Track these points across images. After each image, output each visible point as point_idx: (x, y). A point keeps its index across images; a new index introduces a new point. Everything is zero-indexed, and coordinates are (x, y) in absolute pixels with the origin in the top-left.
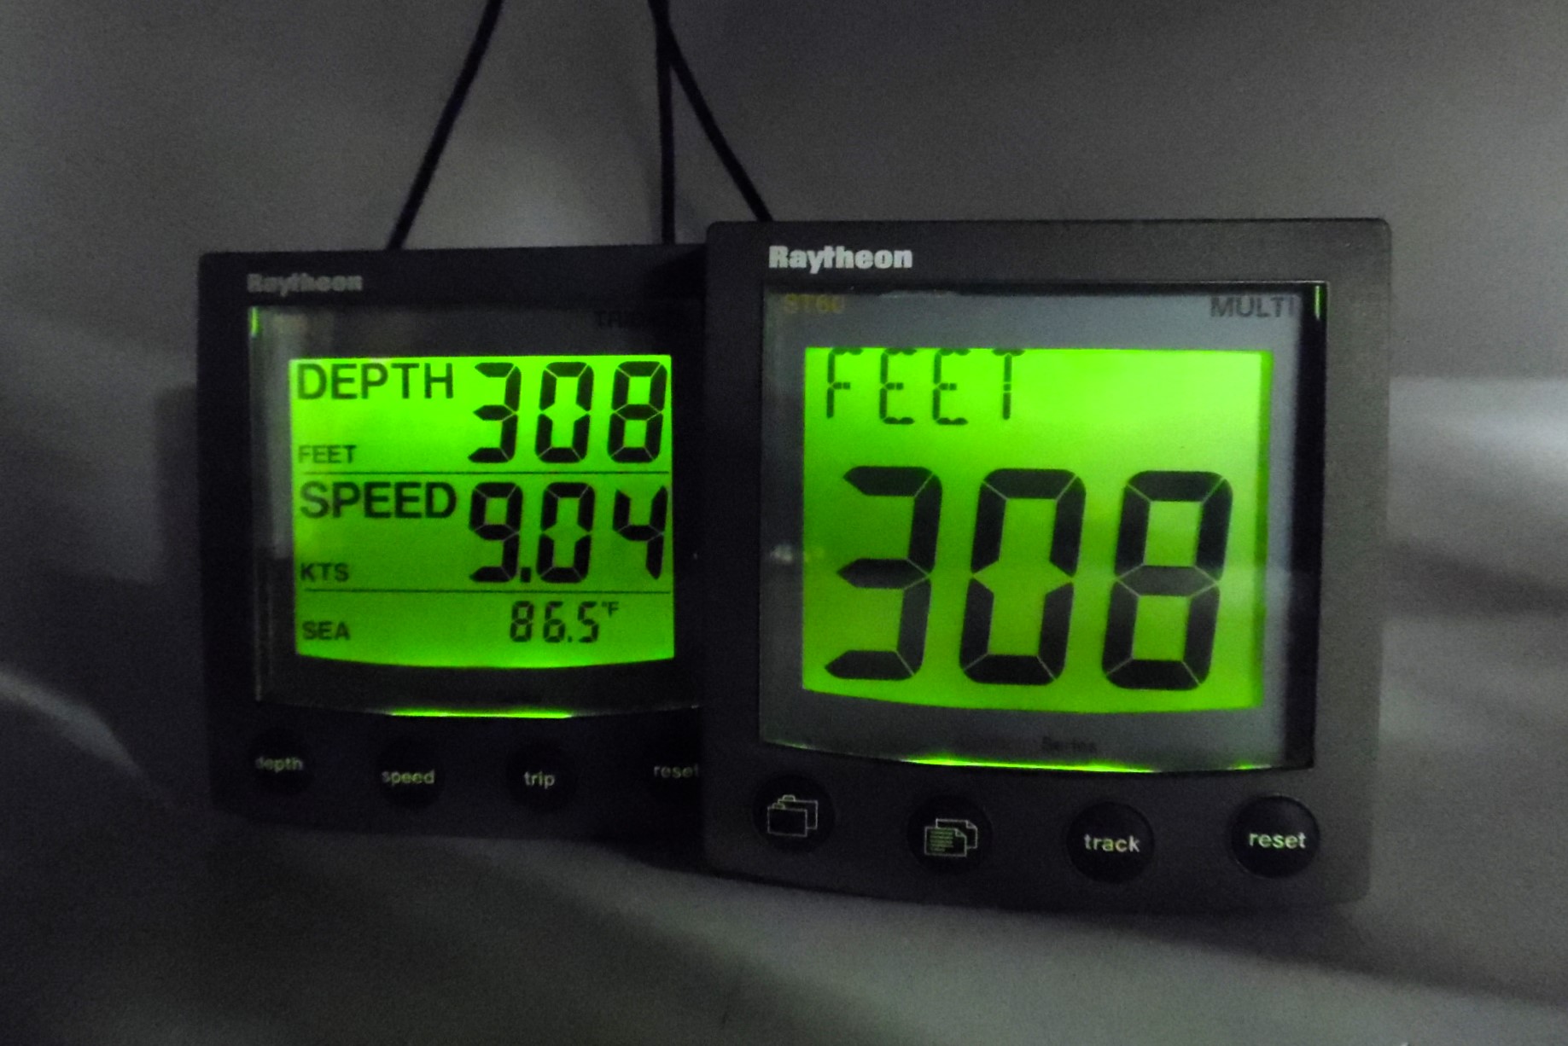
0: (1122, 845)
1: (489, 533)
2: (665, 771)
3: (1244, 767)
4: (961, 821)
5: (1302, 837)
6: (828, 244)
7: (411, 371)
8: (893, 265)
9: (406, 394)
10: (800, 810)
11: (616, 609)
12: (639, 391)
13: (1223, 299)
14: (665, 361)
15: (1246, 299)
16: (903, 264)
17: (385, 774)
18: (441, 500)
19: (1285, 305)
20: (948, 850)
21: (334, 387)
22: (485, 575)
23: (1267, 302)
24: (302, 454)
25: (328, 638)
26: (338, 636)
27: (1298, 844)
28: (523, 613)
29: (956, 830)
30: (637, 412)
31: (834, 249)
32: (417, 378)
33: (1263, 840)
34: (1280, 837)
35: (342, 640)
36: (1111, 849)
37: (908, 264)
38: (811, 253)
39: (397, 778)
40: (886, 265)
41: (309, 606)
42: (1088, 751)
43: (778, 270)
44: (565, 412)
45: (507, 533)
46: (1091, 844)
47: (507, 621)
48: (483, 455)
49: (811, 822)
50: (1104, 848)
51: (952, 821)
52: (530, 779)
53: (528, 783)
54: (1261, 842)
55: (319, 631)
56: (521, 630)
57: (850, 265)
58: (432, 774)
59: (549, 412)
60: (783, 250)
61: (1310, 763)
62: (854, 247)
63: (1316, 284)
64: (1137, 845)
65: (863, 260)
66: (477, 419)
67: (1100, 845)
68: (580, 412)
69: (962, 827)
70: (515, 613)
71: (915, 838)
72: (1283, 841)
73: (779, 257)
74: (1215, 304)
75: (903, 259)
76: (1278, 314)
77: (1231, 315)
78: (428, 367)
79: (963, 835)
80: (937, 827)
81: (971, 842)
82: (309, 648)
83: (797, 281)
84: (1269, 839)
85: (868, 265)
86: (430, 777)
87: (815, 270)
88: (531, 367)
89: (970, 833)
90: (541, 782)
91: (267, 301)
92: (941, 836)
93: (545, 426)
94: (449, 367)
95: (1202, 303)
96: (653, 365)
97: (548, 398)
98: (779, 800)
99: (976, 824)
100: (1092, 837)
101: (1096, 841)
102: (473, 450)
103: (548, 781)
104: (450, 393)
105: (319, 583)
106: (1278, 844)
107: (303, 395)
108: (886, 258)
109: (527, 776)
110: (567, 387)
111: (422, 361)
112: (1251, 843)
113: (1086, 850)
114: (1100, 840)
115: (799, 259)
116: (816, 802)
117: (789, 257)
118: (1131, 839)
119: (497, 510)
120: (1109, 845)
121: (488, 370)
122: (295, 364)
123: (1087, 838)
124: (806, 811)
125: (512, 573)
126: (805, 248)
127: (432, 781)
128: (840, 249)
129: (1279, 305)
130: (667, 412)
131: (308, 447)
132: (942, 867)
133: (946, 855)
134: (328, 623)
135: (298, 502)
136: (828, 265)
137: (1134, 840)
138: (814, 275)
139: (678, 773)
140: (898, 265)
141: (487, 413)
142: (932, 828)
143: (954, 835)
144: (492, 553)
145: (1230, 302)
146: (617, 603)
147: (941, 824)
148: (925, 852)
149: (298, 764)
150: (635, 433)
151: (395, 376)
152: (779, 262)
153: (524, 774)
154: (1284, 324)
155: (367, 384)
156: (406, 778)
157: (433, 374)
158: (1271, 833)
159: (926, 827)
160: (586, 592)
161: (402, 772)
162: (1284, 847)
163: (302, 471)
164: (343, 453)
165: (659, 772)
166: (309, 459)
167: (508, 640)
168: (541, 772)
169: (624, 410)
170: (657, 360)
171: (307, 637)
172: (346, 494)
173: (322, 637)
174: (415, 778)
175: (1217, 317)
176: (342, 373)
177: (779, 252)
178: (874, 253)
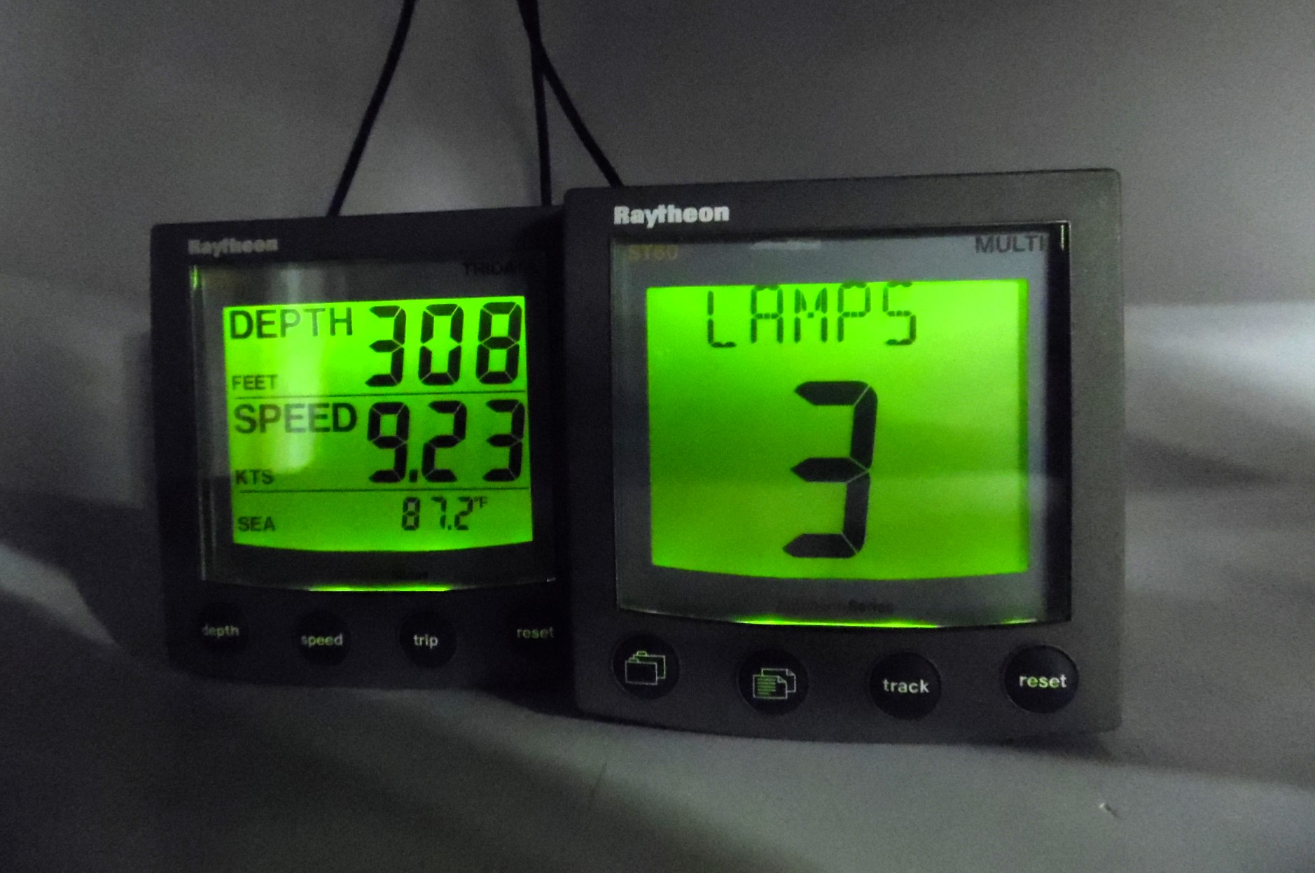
0: (914, 688)
1: (384, 443)
2: (525, 633)
3: (1013, 622)
4: (782, 670)
5: (1063, 678)
6: (661, 204)
7: (318, 314)
8: (714, 218)
9: (315, 333)
10: (650, 663)
11: (486, 503)
12: (500, 326)
13: (985, 239)
14: (520, 301)
15: (1004, 238)
16: (721, 217)
17: (304, 638)
18: (345, 417)
19: (1036, 241)
20: (772, 694)
21: (258, 327)
22: (381, 477)
23: (1022, 239)
24: (235, 383)
25: (259, 530)
26: (266, 527)
27: (1060, 684)
28: (412, 507)
29: (778, 677)
30: (499, 343)
31: (666, 207)
32: (324, 320)
33: (1031, 682)
34: (1045, 678)
35: (269, 532)
36: (906, 691)
37: (726, 217)
38: (648, 212)
39: (312, 641)
40: (709, 219)
41: (243, 506)
42: (886, 611)
43: (622, 226)
44: (441, 345)
45: (397, 443)
46: (889, 687)
47: (400, 513)
48: (378, 381)
49: (660, 674)
50: (900, 690)
51: (776, 669)
52: (418, 640)
53: (416, 643)
54: (1029, 682)
55: (251, 524)
56: (411, 521)
57: (679, 220)
58: (341, 637)
59: (429, 345)
60: (626, 209)
61: (1068, 618)
62: (682, 206)
63: (1061, 224)
64: (927, 687)
65: (690, 215)
66: (372, 351)
67: (896, 688)
68: (453, 344)
69: (783, 675)
70: (405, 507)
71: (745, 686)
72: (1048, 682)
73: (621, 215)
74: (978, 241)
75: (722, 213)
76: (1031, 249)
77: (991, 251)
78: (332, 312)
79: (785, 682)
80: (762, 675)
81: (791, 687)
82: (243, 538)
83: (637, 234)
84: (1036, 681)
85: (693, 220)
86: (339, 640)
87: (651, 225)
88: (414, 309)
89: (790, 680)
90: (427, 643)
91: (205, 262)
92: (766, 683)
93: (426, 356)
94: (349, 311)
95: (971, 240)
96: (511, 304)
97: (427, 333)
98: (634, 656)
99: (796, 674)
100: (890, 681)
101: (893, 685)
102: (369, 376)
103: (433, 642)
104: (350, 332)
105: (250, 486)
106: (1043, 684)
107: (235, 335)
109: (416, 638)
110: (443, 324)
111: (328, 306)
112: (1021, 684)
113: (885, 691)
114: (896, 684)
115: (638, 217)
116: (664, 657)
117: (630, 215)
118: (922, 682)
119: (389, 424)
120: (904, 688)
121: (380, 312)
122: (227, 311)
123: (886, 682)
124: (656, 664)
125: (402, 475)
126: (643, 207)
127: (341, 643)
128: (671, 207)
129: (1031, 243)
130: (522, 343)
131: (240, 377)
132: (766, 707)
133: (770, 698)
134: (260, 518)
135: (233, 421)
136: (662, 220)
137: (924, 683)
138: (650, 229)
139: (536, 634)
140: (718, 218)
141: (380, 346)
142: (758, 676)
143: (776, 682)
144: (386, 459)
145: (990, 240)
146: (486, 498)
147: (765, 673)
148: (754, 696)
149: (235, 631)
150: (498, 360)
151: (306, 318)
152: (622, 220)
153: (413, 637)
154: (1035, 259)
155: (284, 326)
156: (319, 641)
157: (337, 317)
158: (1038, 676)
159: (754, 676)
160: (460, 489)
161: (316, 636)
162: (1049, 688)
163: (235, 396)
164: (267, 382)
165: (521, 633)
166: (240, 387)
167: (401, 529)
168: (427, 636)
169: (488, 342)
170: (513, 301)
171: (240, 529)
172: (270, 414)
173: (253, 529)
174: (327, 641)
175: (982, 254)
176: (265, 317)
177: (622, 212)
178: (698, 210)
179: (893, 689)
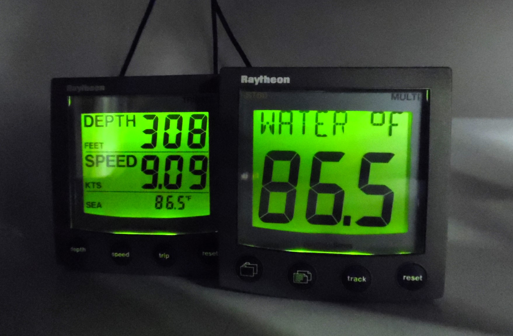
0: (360, 280)
1: (148, 172)
2: (206, 254)
3: (401, 253)
4: (305, 271)
5: (421, 277)
6: (261, 75)
7: (121, 117)
8: (283, 82)
9: (120, 125)
10: (252, 267)
11: (190, 198)
12: (198, 124)
13: (395, 95)
14: (207, 114)
15: (403, 95)
17: (113, 254)
18: (132, 161)
19: (416, 97)
20: (301, 281)
21: (95, 123)
22: (147, 186)
23: (410, 95)
24: (86, 146)
25: (95, 207)
26: (98, 207)
27: (420, 279)
28: (159, 199)
29: (304, 274)
30: (197, 131)
31: (263, 77)
32: (124, 120)
33: (408, 278)
34: (414, 277)
35: (99, 208)
36: (357, 281)
37: (288, 82)
38: (255, 78)
39: (116, 255)
40: (281, 82)
41: (89, 197)
42: (350, 248)
44: (173, 132)
45: (154, 172)
46: (350, 279)
47: (154, 202)
48: (146, 146)
49: (255, 272)
50: (354, 280)
51: (303, 271)
52: (161, 255)
53: (160, 257)
54: (407, 278)
55: (92, 205)
56: (159, 205)
57: (269, 82)
58: (128, 254)
59: (168, 131)
60: (246, 77)
61: (424, 252)
62: (270, 76)
63: (427, 89)
64: (365, 280)
65: (273, 80)
66: (144, 134)
67: (353, 280)
68: (178, 131)
69: (306, 273)
70: (157, 199)
71: (291, 277)
73: (244, 79)
74: (393, 97)
75: (287, 80)
76: (414, 99)
77: (398, 99)
78: (127, 116)
79: (307, 276)
80: (298, 273)
81: (309, 279)
82: (88, 211)
83: (250, 87)
84: (410, 278)
85: (275, 82)
86: (128, 255)
87: (257, 84)
88: (162, 116)
89: (309, 276)
90: (165, 257)
91: (73, 94)
92: (299, 276)
93: (166, 136)
94: (134, 116)
95: (388, 95)
97: (167, 126)
98: (244, 264)
99: (311, 273)
100: (351, 277)
102: (142, 144)
103: (167, 256)
104: (134, 125)
105: (92, 189)
106: (413, 279)
107: (86, 126)
108: (281, 80)
110: (174, 123)
111: (125, 114)
112: (404, 279)
113: (348, 281)
114: (353, 278)
115: (251, 80)
116: (257, 265)
117: (248, 79)
118: (363, 277)
119: (150, 164)
120: (356, 279)
121: (148, 117)
122: (83, 115)
123: (349, 277)
124: (253, 268)
125: (155, 186)
126: (253, 76)
128: (265, 77)
129: (414, 97)
130: (207, 131)
131: (88, 143)
132: (299, 286)
133: (301, 283)
134: (95, 202)
135: (85, 161)
136: (261, 82)
139: (211, 254)
140: (285, 82)
141: (147, 132)
142: (296, 274)
143: (304, 276)
144: (149, 179)
145: (397, 95)
146: (191, 196)
147: (299, 273)
148: (294, 282)
149: (84, 250)
150: (197, 139)
151: (116, 119)
152: (244, 81)
153: (159, 254)
154: (416, 103)
155: (107, 122)
156: (120, 255)
157: (129, 119)
158: (411, 276)
159: (294, 274)
160: (180, 192)
161: (118, 253)
162: (415, 281)
163: (85, 151)
164: (99, 145)
165: (204, 254)
166: (88, 147)
167: (155, 208)
168: (164, 254)
169: (193, 131)
170: (204, 114)
171: (88, 207)
172: (100, 159)
173: (93, 207)
174: (123, 255)
175: (393, 100)
176: (99, 118)
177: (244, 78)
178: (277, 78)
179: (351, 280)
